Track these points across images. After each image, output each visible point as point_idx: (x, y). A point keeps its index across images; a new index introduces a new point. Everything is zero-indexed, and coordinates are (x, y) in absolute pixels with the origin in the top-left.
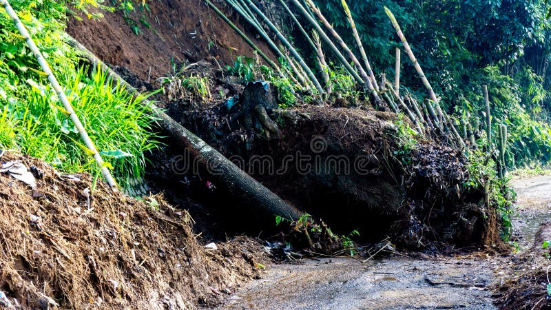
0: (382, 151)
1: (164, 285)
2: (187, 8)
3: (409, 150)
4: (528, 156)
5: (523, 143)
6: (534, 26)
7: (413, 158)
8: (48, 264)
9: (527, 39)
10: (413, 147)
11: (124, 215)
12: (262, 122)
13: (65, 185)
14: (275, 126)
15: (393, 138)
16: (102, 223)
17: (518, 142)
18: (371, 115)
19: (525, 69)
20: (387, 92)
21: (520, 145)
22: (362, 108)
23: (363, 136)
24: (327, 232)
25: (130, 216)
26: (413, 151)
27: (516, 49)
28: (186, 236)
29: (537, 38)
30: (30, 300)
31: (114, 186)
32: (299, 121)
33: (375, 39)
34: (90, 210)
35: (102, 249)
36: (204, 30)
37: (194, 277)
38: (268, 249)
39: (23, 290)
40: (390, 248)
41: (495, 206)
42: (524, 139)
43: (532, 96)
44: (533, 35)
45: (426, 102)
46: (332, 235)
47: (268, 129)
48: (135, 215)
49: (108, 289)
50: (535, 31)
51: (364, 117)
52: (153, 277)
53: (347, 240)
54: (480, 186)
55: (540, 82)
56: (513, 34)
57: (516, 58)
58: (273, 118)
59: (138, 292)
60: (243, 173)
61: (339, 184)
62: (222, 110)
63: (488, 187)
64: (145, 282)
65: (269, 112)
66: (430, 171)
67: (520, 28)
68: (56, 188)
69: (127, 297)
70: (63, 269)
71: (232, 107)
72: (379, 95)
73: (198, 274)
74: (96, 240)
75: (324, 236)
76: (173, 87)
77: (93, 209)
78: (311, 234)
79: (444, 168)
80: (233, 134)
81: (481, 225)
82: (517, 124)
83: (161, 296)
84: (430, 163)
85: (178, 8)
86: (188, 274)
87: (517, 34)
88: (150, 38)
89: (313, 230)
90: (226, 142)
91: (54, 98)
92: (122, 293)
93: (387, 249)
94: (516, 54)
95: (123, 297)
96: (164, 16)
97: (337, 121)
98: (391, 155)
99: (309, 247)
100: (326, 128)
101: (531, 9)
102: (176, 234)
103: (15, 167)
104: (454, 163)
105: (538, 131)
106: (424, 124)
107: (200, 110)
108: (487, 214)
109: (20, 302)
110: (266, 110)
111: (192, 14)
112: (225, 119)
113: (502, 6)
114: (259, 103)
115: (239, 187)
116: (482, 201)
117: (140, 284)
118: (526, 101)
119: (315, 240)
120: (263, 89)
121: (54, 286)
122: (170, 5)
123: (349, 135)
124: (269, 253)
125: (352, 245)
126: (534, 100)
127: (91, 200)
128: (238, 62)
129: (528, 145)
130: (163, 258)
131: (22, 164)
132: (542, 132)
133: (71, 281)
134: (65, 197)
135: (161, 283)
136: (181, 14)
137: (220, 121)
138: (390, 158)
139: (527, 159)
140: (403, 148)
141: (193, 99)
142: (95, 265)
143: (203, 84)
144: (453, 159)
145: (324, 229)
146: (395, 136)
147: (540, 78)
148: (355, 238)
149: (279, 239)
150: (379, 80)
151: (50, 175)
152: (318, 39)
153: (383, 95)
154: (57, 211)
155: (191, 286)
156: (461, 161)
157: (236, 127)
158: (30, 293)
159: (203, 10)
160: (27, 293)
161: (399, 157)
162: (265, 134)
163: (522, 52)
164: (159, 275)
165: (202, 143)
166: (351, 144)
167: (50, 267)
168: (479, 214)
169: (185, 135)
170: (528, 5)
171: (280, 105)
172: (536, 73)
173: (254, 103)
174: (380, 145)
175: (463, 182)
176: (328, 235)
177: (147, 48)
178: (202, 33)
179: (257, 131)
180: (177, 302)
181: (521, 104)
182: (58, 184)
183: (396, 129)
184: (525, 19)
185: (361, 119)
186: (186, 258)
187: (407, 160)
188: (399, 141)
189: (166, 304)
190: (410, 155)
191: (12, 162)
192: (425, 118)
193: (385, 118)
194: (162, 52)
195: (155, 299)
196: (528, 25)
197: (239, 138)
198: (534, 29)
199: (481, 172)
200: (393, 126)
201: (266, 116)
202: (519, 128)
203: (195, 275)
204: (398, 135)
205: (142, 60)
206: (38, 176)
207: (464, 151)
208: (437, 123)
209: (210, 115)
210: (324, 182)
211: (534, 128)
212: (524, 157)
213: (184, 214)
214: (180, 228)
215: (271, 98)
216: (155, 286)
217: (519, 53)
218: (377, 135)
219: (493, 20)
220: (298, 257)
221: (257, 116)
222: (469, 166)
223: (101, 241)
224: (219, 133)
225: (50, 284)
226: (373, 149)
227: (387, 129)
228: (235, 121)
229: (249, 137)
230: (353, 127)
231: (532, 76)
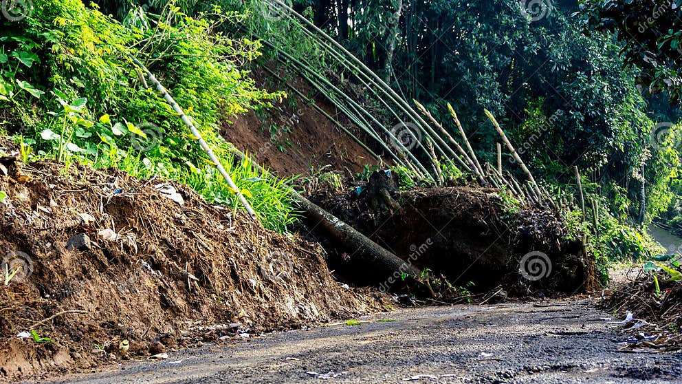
0: (490, 217)
1: (299, 295)
2: (323, 134)
3: (513, 214)
4: (620, 255)
5: (614, 243)
6: (614, 136)
7: (517, 221)
8: (190, 249)
9: (609, 147)
10: (516, 212)
11: (263, 238)
12: (386, 201)
13: (210, 208)
14: (398, 204)
15: (499, 206)
16: (243, 238)
17: (611, 243)
18: (479, 190)
19: (610, 183)
20: (492, 176)
21: (612, 246)
22: (470, 186)
23: (472, 205)
24: (446, 283)
25: (268, 239)
26: (517, 215)
27: (600, 158)
28: (319, 263)
29: (618, 146)
30: (172, 272)
31: (253, 215)
32: (417, 199)
33: (480, 151)
34: (231, 228)
35: (243, 257)
36: (337, 150)
37: (327, 296)
38: (396, 298)
39: (166, 264)
40: (503, 294)
41: (593, 257)
42: (615, 240)
43: (618, 205)
44: (614, 144)
45: (526, 183)
46: (450, 286)
47: (392, 208)
48: (273, 240)
49: (247, 286)
50: (615, 140)
51: (472, 191)
52: (289, 287)
53: (464, 290)
54: (578, 240)
55: (625, 193)
56: (597, 144)
57: (601, 165)
58: (396, 198)
59: (275, 295)
60: (372, 243)
61: (455, 247)
62: (353, 197)
63: (585, 241)
64: (281, 288)
65: (392, 194)
66: (533, 229)
67: (602, 138)
68: (202, 209)
69: (265, 296)
70: (203, 255)
71: (361, 193)
72: (485, 178)
73: (331, 294)
74: (237, 249)
75: (444, 287)
76: (312, 185)
77: (234, 227)
78: (433, 286)
79: (544, 227)
80: (363, 214)
81: (582, 273)
82: (608, 228)
83: (296, 302)
84: (533, 224)
85: (315, 134)
86: (321, 291)
87: (600, 143)
88: (293, 155)
89: (434, 282)
90: (357, 222)
91: (209, 176)
92: (260, 292)
93: (499, 294)
94: (601, 162)
95: (261, 296)
96: (304, 140)
97: (449, 196)
98: (498, 219)
99: (432, 296)
100: (441, 202)
101: (610, 121)
102: (311, 262)
103: (165, 188)
104: (553, 222)
105: (627, 233)
106: (526, 199)
107: (334, 198)
108: (586, 264)
109: (163, 273)
110: (389, 192)
111: (327, 139)
112: (355, 204)
113: (585, 120)
114: (383, 187)
115: (368, 253)
116: (580, 253)
117: (277, 289)
118: (614, 210)
119: (436, 291)
120: (386, 175)
121: (195, 267)
122: (309, 132)
123: (461, 206)
124: (397, 301)
125: (469, 295)
126: (620, 209)
127: (233, 220)
128: (366, 169)
129: (619, 245)
130: (298, 274)
131: (171, 186)
132: (630, 233)
133: (211, 265)
134: (209, 215)
135: (296, 293)
136: (318, 139)
137: (351, 205)
138: (497, 223)
139: (619, 257)
140: (507, 213)
141: (328, 191)
142: (235, 266)
143: (336, 178)
144: (552, 219)
145: (442, 280)
146: (500, 204)
147: (624, 190)
148: (471, 289)
149: (405, 291)
150: (484, 168)
151: (197, 199)
152: (433, 149)
153: (488, 178)
154: (201, 221)
155: (325, 302)
156: (559, 220)
157: (364, 208)
158: (172, 267)
159: (336, 135)
160: (169, 266)
161: (505, 220)
162: (389, 211)
163: (606, 160)
164: (295, 287)
165: (336, 219)
166: (463, 212)
167: (191, 251)
168: (579, 263)
169: (321, 213)
170: (607, 119)
171: (401, 187)
172: (620, 185)
173: (379, 187)
174: (488, 212)
175: (562, 237)
176: (447, 286)
177: (291, 162)
178: (336, 153)
179: (384, 210)
180: (311, 309)
181: (610, 213)
182: (203, 206)
183: (501, 198)
184: (605, 130)
185: (470, 193)
186: (319, 280)
187: (511, 223)
188: (504, 208)
189: (301, 308)
190: (514, 219)
191: (163, 184)
192: (526, 195)
193: (490, 192)
194: (303, 165)
195: (291, 303)
196: (610, 136)
197: (368, 217)
198: (614, 139)
199: (577, 228)
200: (497, 196)
201: (389, 197)
202: (610, 231)
203: (328, 294)
204: (502, 203)
205: (286, 171)
206: (186, 198)
207: (561, 212)
208: (537, 200)
209: (343, 202)
210: (442, 247)
211: (622, 231)
212: (616, 256)
213: (317, 246)
214: (314, 257)
215: (392, 183)
216: (291, 294)
217: (603, 161)
218: (484, 204)
219: (579, 131)
220: (422, 304)
221: (382, 198)
222: (567, 223)
223: (241, 250)
224: (351, 214)
225: (191, 265)
226: (482, 215)
227: (493, 199)
228: (363, 204)
229: (376, 215)
230: (463, 199)
231: (617, 188)
